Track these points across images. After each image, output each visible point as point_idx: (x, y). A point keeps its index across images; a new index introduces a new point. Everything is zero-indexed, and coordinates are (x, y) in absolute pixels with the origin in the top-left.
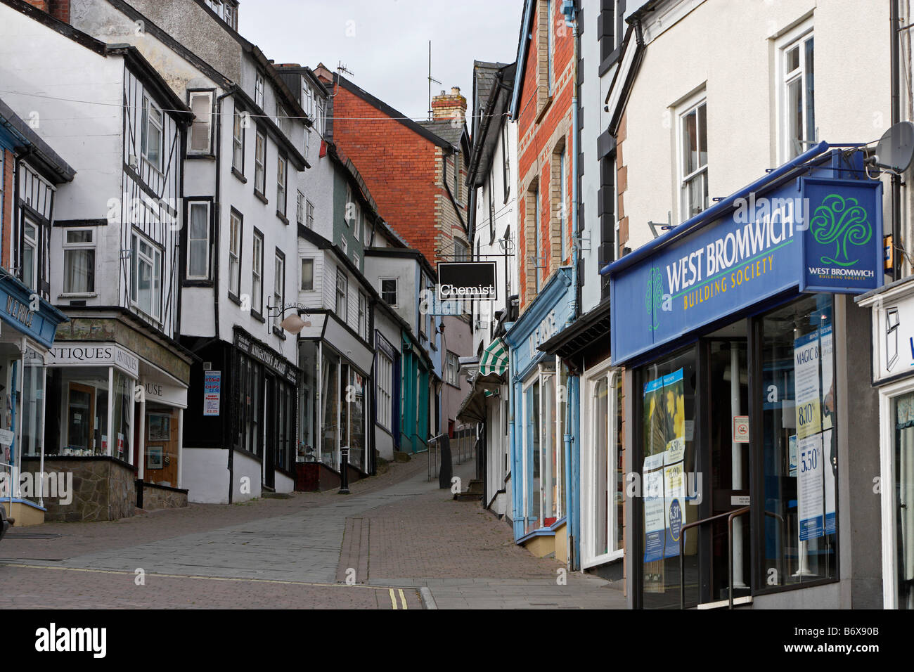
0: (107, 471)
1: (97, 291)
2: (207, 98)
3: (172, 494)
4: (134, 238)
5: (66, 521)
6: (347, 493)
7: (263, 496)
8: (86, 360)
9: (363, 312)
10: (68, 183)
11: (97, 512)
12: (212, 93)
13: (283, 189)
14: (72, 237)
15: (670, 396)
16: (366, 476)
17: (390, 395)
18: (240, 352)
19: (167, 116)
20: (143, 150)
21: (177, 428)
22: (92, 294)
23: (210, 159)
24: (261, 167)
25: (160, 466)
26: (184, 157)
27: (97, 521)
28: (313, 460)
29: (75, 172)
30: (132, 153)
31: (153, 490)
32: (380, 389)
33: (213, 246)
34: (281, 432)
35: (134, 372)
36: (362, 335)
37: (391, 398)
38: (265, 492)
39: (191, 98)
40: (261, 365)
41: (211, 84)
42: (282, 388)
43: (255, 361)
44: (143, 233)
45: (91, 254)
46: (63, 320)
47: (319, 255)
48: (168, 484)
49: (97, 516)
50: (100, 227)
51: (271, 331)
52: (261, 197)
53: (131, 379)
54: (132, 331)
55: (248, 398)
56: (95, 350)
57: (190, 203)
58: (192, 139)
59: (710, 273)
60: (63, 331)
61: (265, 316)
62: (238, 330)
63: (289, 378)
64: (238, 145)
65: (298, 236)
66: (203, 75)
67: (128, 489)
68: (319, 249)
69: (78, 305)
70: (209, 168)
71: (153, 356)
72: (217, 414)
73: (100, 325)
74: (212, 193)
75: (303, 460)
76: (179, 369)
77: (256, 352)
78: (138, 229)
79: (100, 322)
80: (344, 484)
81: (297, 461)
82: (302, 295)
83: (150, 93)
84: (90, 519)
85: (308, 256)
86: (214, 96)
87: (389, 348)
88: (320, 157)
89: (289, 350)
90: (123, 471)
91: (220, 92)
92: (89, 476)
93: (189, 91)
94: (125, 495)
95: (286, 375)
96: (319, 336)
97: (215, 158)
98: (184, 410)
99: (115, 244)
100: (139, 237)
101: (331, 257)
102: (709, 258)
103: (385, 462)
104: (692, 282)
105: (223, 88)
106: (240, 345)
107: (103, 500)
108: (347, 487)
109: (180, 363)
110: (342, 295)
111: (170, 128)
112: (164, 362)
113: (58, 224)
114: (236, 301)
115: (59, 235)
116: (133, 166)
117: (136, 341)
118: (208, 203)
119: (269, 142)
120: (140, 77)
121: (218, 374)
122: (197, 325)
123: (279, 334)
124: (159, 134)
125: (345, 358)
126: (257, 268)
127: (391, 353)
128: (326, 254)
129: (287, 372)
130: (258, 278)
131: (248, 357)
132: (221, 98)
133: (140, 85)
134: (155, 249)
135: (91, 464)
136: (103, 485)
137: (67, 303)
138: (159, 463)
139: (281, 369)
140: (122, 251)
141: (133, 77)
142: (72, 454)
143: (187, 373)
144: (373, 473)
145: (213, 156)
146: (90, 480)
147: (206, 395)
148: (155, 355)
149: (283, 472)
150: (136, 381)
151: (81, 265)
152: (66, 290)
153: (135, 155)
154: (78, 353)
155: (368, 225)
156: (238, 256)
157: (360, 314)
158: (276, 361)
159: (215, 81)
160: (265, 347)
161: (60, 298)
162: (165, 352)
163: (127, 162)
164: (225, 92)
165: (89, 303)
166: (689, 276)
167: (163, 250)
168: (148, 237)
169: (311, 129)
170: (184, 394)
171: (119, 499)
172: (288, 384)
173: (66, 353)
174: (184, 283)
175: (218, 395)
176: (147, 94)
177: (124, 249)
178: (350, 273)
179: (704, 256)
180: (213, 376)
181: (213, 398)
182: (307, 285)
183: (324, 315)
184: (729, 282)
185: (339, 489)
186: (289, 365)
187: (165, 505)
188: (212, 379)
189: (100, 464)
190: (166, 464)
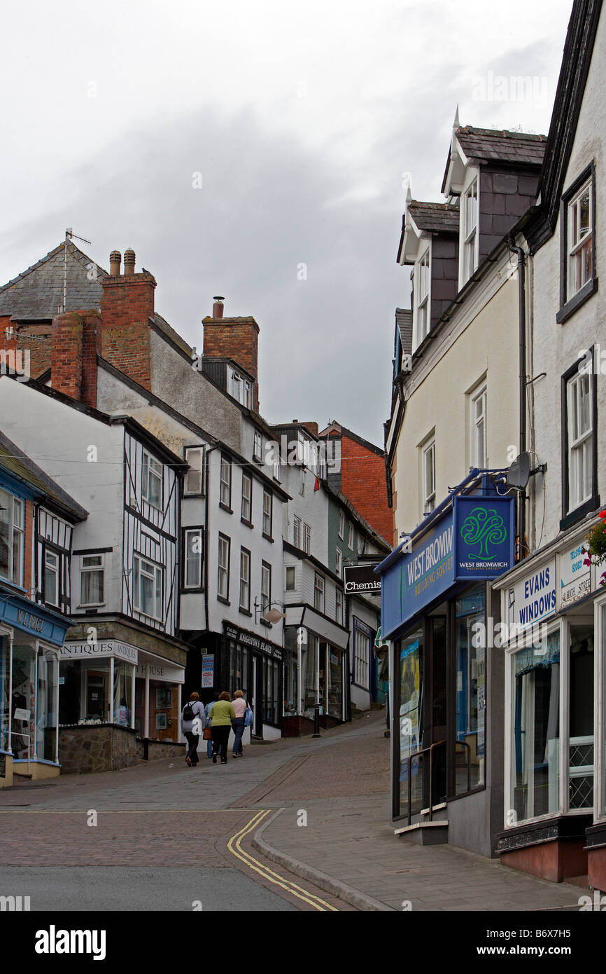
0: (110, 734)
1: (105, 601)
2: (199, 452)
3: (173, 747)
4: (137, 560)
5: (81, 773)
6: (319, 736)
7: (251, 743)
8: (94, 653)
9: (341, 603)
10: (83, 522)
11: (103, 765)
12: (202, 448)
13: (268, 517)
14: (87, 562)
15: (412, 660)
16: (343, 723)
17: (368, 662)
18: (230, 639)
19: (166, 468)
20: (143, 493)
21: (177, 698)
22: (102, 604)
23: (201, 498)
24: (247, 502)
25: (165, 727)
26: (182, 496)
27: (104, 771)
28: (295, 714)
29: (89, 514)
30: (133, 496)
31: (158, 745)
32: (358, 658)
33: (204, 562)
34: (269, 695)
35: (135, 660)
36: (340, 623)
37: (368, 665)
38: (254, 740)
39: (187, 452)
40: (249, 647)
41: (201, 442)
42: (269, 663)
43: (243, 645)
44: (144, 556)
45: (101, 573)
46: (71, 625)
47: (298, 564)
48: (170, 740)
49: (103, 768)
50: (107, 554)
51: (258, 622)
52: (248, 524)
53: (133, 665)
54: (131, 630)
55: (238, 673)
56: (100, 646)
57: (187, 531)
58: (188, 483)
59: (427, 569)
60: (76, 633)
61: (252, 611)
62: (226, 624)
63: (275, 655)
64: (226, 487)
65: (284, 550)
66: (195, 435)
67: (130, 746)
68: (299, 559)
69: (92, 613)
70: (200, 504)
71: (152, 647)
72: (212, 686)
73: (104, 627)
74: (202, 523)
75: (289, 714)
76: (176, 655)
77: (243, 638)
78: (139, 553)
79: (104, 625)
80: (317, 731)
81: (283, 715)
82: (286, 594)
83: (149, 451)
84: (99, 771)
85: (290, 565)
86: (204, 450)
87: (365, 628)
88: (315, 490)
89: (275, 635)
90: (125, 734)
91: (208, 447)
92: (96, 739)
93: (185, 448)
94: (127, 751)
95: (272, 654)
96: (299, 623)
97: (205, 496)
98: (182, 685)
99: (119, 565)
100: (141, 559)
101: (309, 564)
102: (427, 558)
103: (359, 712)
104: (419, 576)
105: (211, 444)
106: (229, 634)
107: (108, 756)
108: (318, 732)
109: (177, 651)
110: (321, 592)
111: (169, 476)
112: (162, 651)
113: (77, 553)
114: (225, 602)
115: (77, 561)
116: (133, 506)
117: (135, 638)
118: (200, 530)
119: (255, 483)
120: (139, 439)
121: (212, 657)
122: (191, 622)
123: (266, 624)
124: (160, 481)
125: (322, 637)
126: (246, 576)
127: (368, 632)
128: (305, 562)
129: (273, 651)
130: (245, 584)
131: (237, 642)
132: (209, 452)
133: (140, 445)
134: (156, 567)
135: (98, 730)
136: (107, 745)
137: (83, 612)
138: (164, 725)
139: (268, 650)
140: (124, 571)
141: (133, 440)
142: (84, 724)
143: (184, 657)
144: (349, 720)
145: (203, 495)
146: (98, 742)
147: (203, 673)
148: (154, 646)
149: (271, 724)
150: (136, 666)
151: (94, 581)
152: (83, 601)
153: (136, 498)
154: (88, 649)
155: (361, 539)
156: (227, 569)
157: (338, 605)
158: (263, 645)
159: (204, 439)
160: (251, 635)
161: (78, 608)
162: (163, 643)
163: (128, 503)
164: (213, 447)
165: (100, 611)
166: (418, 571)
167: (164, 567)
168: (149, 559)
169: (305, 470)
170: (183, 672)
171: (121, 754)
172: (274, 660)
173: (79, 649)
174: (182, 591)
175: (212, 672)
176: (146, 452)
177: (126, 568)
178: (326, 576)
179: (425, 555)
180: (208, 658)
181: (208, 674)
182: (290, 587)
183: (303, 608)
184: (436, 575)
185: (313, 735)
186: (275, 646)
187: (168, 755)
188: (208, 661)
189: (105, 730)
190: (169, 726)
